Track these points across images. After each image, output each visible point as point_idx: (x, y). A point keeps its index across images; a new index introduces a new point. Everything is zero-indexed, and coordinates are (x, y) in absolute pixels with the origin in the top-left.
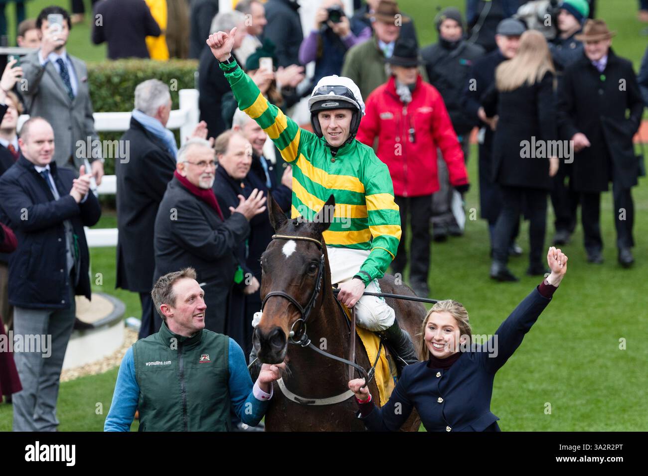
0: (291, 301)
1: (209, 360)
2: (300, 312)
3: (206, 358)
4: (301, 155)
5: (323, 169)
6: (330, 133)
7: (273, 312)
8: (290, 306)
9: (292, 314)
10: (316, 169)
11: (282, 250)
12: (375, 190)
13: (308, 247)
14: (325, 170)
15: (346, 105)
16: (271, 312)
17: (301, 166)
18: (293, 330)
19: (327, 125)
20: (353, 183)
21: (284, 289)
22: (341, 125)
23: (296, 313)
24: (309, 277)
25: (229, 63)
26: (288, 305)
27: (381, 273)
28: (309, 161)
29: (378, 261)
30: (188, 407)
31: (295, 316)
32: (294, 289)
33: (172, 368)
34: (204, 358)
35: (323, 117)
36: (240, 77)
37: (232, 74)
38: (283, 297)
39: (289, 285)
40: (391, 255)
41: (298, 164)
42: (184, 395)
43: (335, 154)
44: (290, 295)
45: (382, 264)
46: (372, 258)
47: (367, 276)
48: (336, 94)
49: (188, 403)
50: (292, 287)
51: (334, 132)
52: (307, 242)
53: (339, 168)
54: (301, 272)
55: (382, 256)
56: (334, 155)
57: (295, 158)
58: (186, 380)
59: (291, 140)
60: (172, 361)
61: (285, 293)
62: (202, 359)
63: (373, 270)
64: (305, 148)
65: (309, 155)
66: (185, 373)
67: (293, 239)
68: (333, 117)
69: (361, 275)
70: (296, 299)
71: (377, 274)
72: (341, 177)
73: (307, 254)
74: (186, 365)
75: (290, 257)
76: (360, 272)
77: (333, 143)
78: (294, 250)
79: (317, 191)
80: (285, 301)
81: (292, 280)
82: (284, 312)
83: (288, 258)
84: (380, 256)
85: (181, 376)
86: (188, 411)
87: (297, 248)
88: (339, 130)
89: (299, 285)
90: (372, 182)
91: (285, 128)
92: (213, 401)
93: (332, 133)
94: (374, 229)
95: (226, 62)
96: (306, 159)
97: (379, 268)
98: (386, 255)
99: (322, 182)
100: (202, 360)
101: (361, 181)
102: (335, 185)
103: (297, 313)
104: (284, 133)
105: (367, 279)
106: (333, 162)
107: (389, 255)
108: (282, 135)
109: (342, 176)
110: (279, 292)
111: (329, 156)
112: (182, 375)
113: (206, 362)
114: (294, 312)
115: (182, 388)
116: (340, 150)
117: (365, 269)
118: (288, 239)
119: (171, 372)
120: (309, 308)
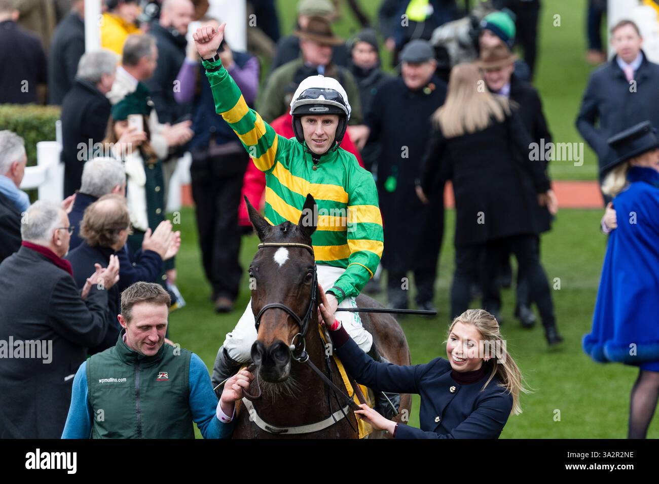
0: (289, 314)
1: (167, 378)
2: (298, 325)
3: (164, 376)
4: (278, 163)
5: (303, 178)
6: (314, 140)
7: (273, 326)
8: (288, 319)
9: (291, 327)
10: (295, 178)
11: (274, 259)
12: (360, 200)
13: (301, 254)
14: (306, 179)
15: (336, 111)
16: (271, 326)
17: (277, 175)
18: (293, 344)
19: (312, 131)
20: (338, 192)
21: (281, 300)
22: (327, 132)
23: (294, 326)
24: (305, 286)
25: (214, 60)
26: (287, 318)
27: (356, 291)
28: (288, 169)
29: (354, 278)
30: (143, 429)
31: (294, 329)
32: (291, 300)
33: (127, 386)
34: (162, 375)
35: (308, 121)
36: (224, 77)
37: (216, 73)
38: (281, 309)
39: (286, 296)
40: (369, 273)
41: (274, 172)
42: (138, 416)
43: (318, 161)
44: (287, 307)
45: (358, 281)
46: (348, 274)
47: (340, 292)
48: (326, 99)
49: (143, 425)
50: (289, 298)
51: (320, 139)
52: (299, 248)
53: (321, 176)
54: (297, 282)
55: (360, 273)
56: (315, 163)
57: (271, 167)
58: (142, 400)
59: (269, 147)
60: (127, 378)
61: (282, 305)
62: (160, 376)
63: (348, 287)
64: (283, 155)
65: (288, 164)
66: (141, 392)
67: (285, 246)
68: (319, 123)
69: (335, 291)
70: (294, 311)
71: (352, 291)
72: (323, 186)
73: (301, 262)
74: (143, 383)
75: (284, 265)
76: (334, 287)
77: (317, 150)
78: (287, 258)
79: (297, 202)
80: (283, 313)
81: (289, 290)
82: (284, 325)
83: (282, 267)
84: (356, 272)
85: (136, 395)
86: (143, 433)
87: (290, 256)
88: (325, 137)
89: (296, 295)
90: (358, 192)
91: (264, 134)
92: (171, 422)
93: (317, 140)
94: (354, 243)
95: (211, 60)
96: (285, 167)
97: (354, 285)
98: (365, 272)
99: (302, 192)
100: (160, 378)
101: (345, 190)
102: (318, 195)
103: (296, 327)
104: (263, 140)
105: (340, 295)
106: (315, 169)
107: (367, 273)
108: (260, 141)
109: (325, 185)
110: (277, 304)
111: (310, 164)
112: (138, 394)
113: (163, 380)
114: (292, 325)
115: (137, 408)
116: (322, 158)
117: (339, 284)
118: (279, 247)
119: (126, 390)
120: (306, 320)
